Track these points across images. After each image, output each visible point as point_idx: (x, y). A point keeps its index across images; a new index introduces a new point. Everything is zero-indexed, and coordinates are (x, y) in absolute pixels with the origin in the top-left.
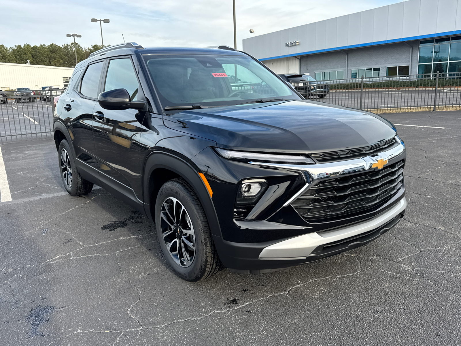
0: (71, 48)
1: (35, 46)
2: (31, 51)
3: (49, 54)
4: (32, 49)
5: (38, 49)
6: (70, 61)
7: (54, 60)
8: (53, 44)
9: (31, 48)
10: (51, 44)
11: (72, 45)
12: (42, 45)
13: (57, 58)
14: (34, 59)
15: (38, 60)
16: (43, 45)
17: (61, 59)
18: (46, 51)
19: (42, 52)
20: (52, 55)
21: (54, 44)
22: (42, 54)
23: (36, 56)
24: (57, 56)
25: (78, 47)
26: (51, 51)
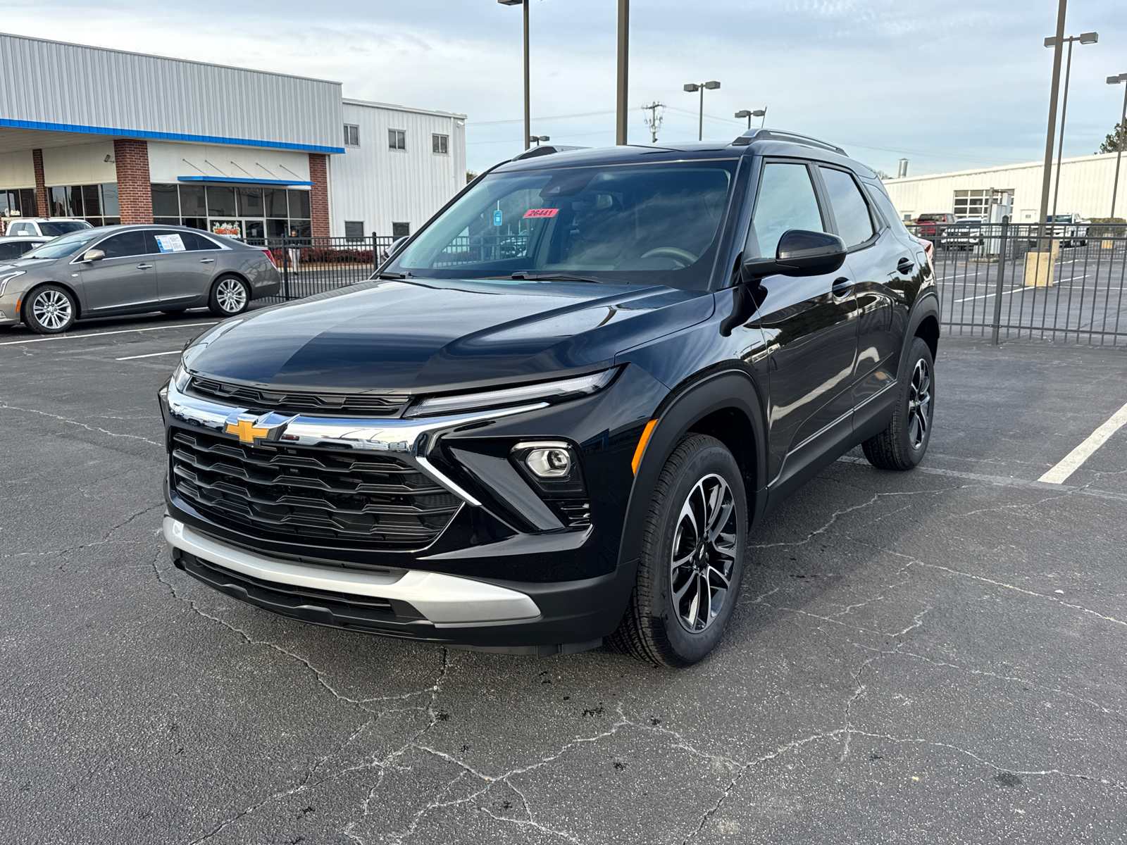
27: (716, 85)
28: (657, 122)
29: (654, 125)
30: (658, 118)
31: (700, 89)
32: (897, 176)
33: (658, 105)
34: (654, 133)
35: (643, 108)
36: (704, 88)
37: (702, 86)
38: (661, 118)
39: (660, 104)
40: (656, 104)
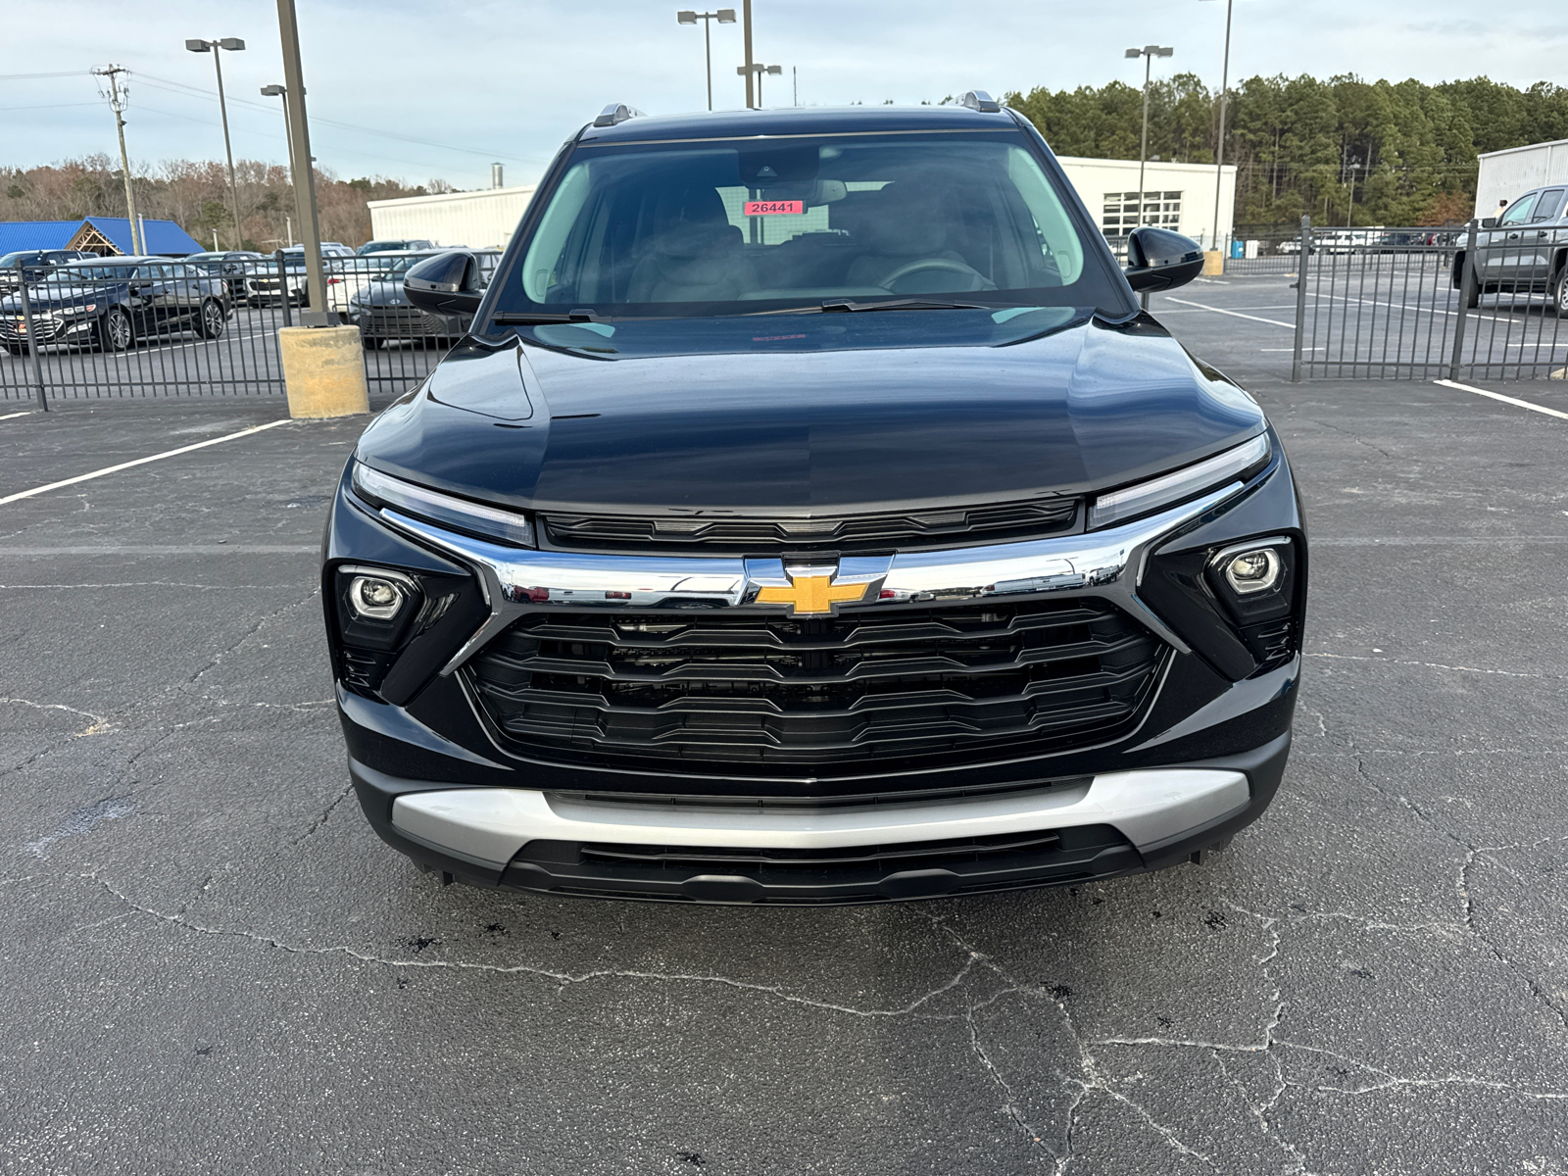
0: (1170, 93)
1: (1062, 92)
2: (1046, 110)
3: (1100, 117)
4: (1049, 105)
5: (1069, 103)
6: (1160, 139)
7: (1109, 137)
8: (1116, 83)
9: (1050, 101)
10: (1112, 81)
11: (1177, 83)
12: (1083, 88)
13: (1121, 128)
14: (1052, 136)
15: (1061, 138)
16: (1087, 88)
17: (1131, 132)
18: (1091, 109)
19: (1077, 111)
20: (1107, 120)
21: (1119, 83)
22: (1077, 118)
23: (1059, 124)
24: (1122, 124)
25: (1195, 89)
26: (1107, 108)
27: (237, 45)
28: (121, 96)
29: (116, 100)
30: (122, 89)
31: (212, 48)
32: (491, 186)
33: (119, 70)
34: (119, 113)
35: (94, 73)
36: (219, 48)
37: (215, 44)
38: (126, 91)
39: (121, 68)
40: (116, 67)
